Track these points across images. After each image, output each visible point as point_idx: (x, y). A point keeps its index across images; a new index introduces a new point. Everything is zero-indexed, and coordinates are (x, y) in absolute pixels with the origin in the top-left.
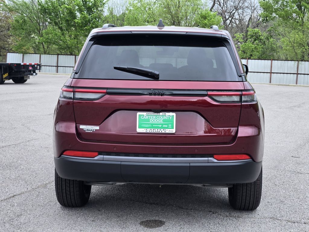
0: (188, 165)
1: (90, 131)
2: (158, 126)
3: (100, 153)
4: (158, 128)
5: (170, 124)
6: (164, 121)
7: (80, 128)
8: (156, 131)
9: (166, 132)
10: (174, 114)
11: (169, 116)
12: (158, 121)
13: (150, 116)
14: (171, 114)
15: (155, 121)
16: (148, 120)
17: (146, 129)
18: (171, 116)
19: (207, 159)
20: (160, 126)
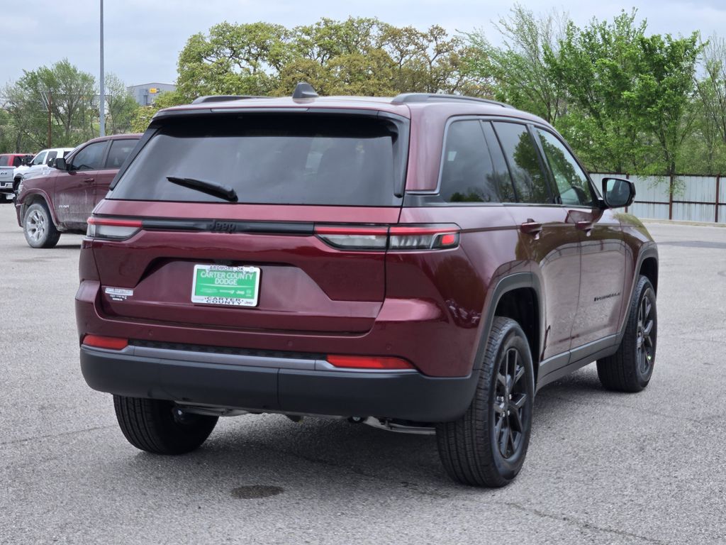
0: (275, 371)
1: (119, 299)
2: (228, 291)
3: (131, 342)
4: (227, 296)
5: (250, 289)
6: (240, 282)
7: (106, 292)
8: (224, 301)
9: (240, 305)
10: (257, 270)
11: (247, 272)
12: (229, 282)
13: (215, 273)
14: (251, 269)
15: (224, 281)
16: (212, 280)
17: (207, 297)
18: (251, 273)
19: (312, 362)
20: (232, 292)
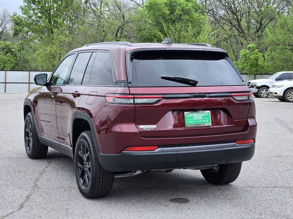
1: (149, 130)
2: (200, 121)
3: (159, 146)
5: (208, 119)
6: (203, 117)
7: (140, 127)
8: (199, 125)
9: (205, 125)
10: (209, 111)
12: (199, 117)
13: (193, 114)
14: (207, 111)
15: (197, 117)
16: (192, 117)
18: (207, 113)
